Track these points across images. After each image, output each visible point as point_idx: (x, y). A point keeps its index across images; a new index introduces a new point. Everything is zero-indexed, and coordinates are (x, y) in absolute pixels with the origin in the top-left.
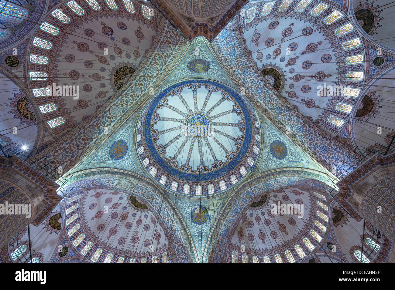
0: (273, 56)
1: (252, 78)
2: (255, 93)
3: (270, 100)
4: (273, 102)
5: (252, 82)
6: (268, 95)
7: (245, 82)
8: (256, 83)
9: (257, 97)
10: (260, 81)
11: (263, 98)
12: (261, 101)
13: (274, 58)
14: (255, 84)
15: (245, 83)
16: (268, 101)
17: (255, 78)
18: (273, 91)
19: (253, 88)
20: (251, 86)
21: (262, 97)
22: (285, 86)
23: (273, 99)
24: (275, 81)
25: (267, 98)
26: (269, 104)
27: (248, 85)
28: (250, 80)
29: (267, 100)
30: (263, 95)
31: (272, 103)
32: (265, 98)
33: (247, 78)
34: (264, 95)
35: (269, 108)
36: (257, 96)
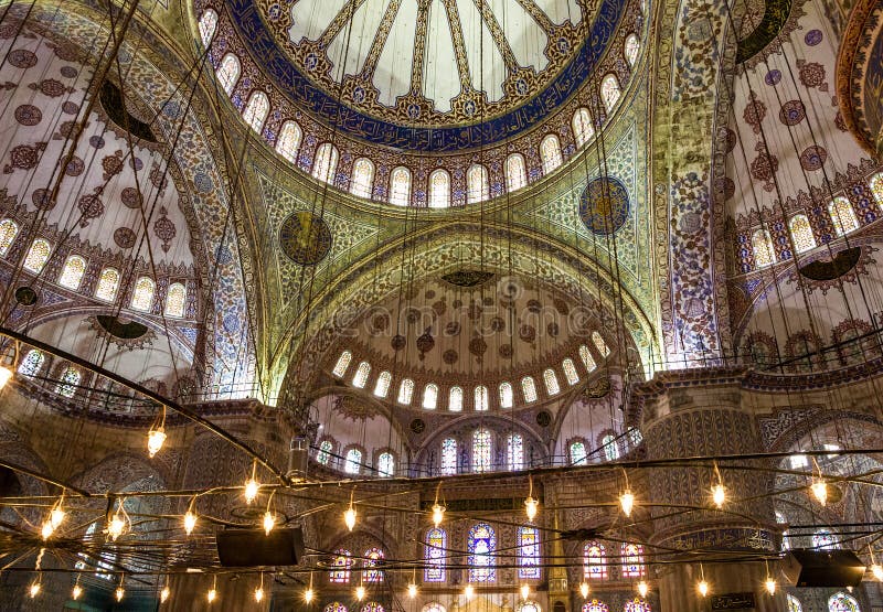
5: (191, 145)
7: (208, 159)
12: (173, 87)
16: (149, 81)
25: (152, 87)
28: (193, 153)
33: (201, 166)
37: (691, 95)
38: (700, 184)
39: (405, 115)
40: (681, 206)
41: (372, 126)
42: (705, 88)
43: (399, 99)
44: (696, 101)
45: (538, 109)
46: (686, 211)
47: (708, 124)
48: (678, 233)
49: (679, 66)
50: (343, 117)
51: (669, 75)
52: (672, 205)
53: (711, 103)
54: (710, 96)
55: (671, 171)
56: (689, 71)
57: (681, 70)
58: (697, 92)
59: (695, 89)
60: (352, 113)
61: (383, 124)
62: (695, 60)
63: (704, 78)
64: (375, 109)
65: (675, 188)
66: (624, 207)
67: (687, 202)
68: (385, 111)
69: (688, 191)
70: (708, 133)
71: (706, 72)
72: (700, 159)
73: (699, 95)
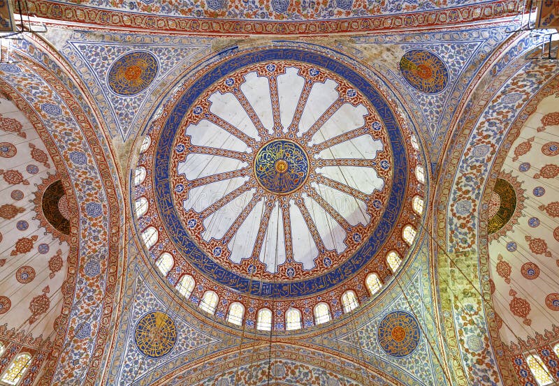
0: (36, 244)
1: (91, 245)
2: (105, 213)
3: (85, 181)
4: (80, 176)
5: (96, 238)
6: (85, 192)
7: (105, 251)
8: (91, 229)
9: (104, 204)
10: (82, 226)
11: (96, 194)
12: (103, 192)
13: (35, 238)
14: (93, 228)
15: (107, 248)
16: (89, 183)
17: (86, 239)
18: (70, 191)
19: (101, 226)
20: (102, 233)
21: (96, 198)
22: (46, 177)
23: (79, 180)
24: (58, 199)
25: (88, 189)
26: (91, 179)
27: (105, 239)
28: (95, 244)
29: (90, 187)
30: (92, 200)
31: (84, 176)
32: (93, 192)
33: (97, 256)
34: (91, 198)
35: (96, 173)
36: (104, 206)
37: (461, 250)
38: (476, 313)
39: (246, 271)
40: (465, 329)
41: (222, 272)
42: (469, 246)
43: (243, 259)
44: (465, 254)
45: (339, 275)
46: (470, 334)
47: (475, 271)
48: (467, 350)
49: (451, 229)
50: (204, 263)
51: (445, 234)
52: (458, 328)
53: (476, 256)
54: (474, 252)
55: (453, 301)
56: (458, 234)
57: (453, 232)
58: (464, 248)
59: (463, 245)
60: (210, 261)
61: (229, 273)
62: (462, 226)
63: (468, 239)
64: (226, 262)
65: (458, 315)
66: (416, 333)
67: (469, 327)
68: (232, 265)
69: (468, 318)
70: (476, 276)
71: (470, 236)
72: (473, 295)
73: (466, 250)
